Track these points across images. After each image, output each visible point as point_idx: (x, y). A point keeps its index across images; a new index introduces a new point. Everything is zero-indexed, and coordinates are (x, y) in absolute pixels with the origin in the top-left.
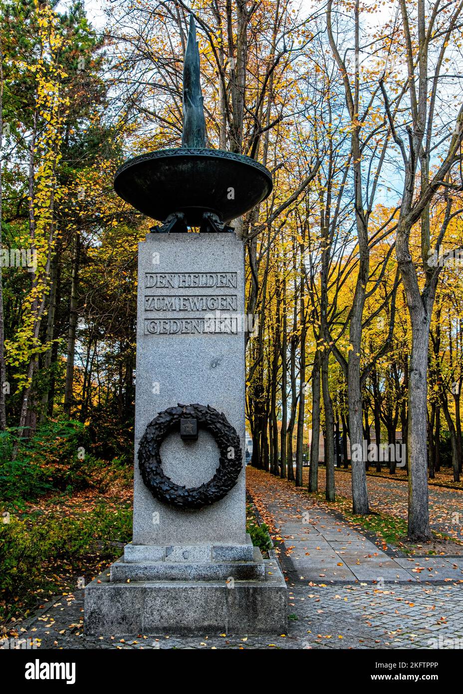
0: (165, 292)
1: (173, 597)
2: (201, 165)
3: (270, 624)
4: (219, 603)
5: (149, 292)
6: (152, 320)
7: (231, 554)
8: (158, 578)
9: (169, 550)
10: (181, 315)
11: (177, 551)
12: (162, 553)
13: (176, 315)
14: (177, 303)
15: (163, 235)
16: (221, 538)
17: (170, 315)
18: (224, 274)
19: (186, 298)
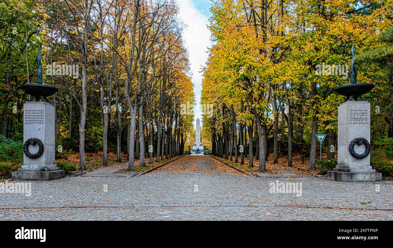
0: (29, 114)
1: (28, 174)
2: (34, 87)
3: (45, 179)
4: (36, 175)
5: (26, 114)
6: (27, 120)
7: (41, 167)
8: (27, 171)
9: (30, 166)
10: (32, 119)
11: (31, 166)
12: (28, 167)
13: (31, 119)
14: (32, 117)
15: (29, 102)
16: (40, 164)
17: (30, 119)
18: (41, 111)
19: (33, 116)
